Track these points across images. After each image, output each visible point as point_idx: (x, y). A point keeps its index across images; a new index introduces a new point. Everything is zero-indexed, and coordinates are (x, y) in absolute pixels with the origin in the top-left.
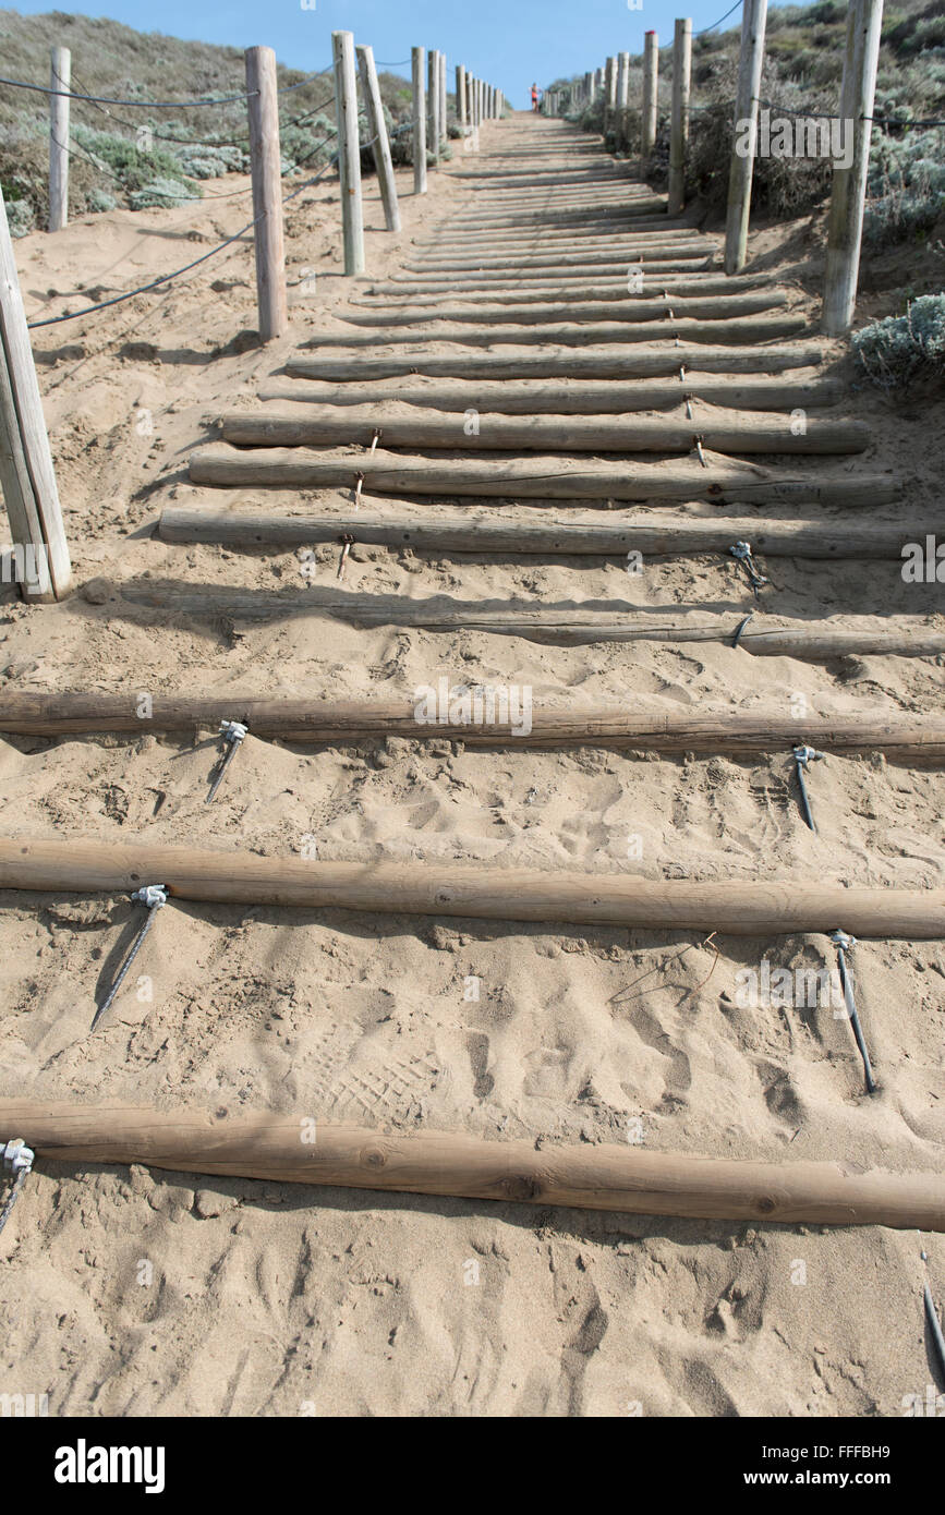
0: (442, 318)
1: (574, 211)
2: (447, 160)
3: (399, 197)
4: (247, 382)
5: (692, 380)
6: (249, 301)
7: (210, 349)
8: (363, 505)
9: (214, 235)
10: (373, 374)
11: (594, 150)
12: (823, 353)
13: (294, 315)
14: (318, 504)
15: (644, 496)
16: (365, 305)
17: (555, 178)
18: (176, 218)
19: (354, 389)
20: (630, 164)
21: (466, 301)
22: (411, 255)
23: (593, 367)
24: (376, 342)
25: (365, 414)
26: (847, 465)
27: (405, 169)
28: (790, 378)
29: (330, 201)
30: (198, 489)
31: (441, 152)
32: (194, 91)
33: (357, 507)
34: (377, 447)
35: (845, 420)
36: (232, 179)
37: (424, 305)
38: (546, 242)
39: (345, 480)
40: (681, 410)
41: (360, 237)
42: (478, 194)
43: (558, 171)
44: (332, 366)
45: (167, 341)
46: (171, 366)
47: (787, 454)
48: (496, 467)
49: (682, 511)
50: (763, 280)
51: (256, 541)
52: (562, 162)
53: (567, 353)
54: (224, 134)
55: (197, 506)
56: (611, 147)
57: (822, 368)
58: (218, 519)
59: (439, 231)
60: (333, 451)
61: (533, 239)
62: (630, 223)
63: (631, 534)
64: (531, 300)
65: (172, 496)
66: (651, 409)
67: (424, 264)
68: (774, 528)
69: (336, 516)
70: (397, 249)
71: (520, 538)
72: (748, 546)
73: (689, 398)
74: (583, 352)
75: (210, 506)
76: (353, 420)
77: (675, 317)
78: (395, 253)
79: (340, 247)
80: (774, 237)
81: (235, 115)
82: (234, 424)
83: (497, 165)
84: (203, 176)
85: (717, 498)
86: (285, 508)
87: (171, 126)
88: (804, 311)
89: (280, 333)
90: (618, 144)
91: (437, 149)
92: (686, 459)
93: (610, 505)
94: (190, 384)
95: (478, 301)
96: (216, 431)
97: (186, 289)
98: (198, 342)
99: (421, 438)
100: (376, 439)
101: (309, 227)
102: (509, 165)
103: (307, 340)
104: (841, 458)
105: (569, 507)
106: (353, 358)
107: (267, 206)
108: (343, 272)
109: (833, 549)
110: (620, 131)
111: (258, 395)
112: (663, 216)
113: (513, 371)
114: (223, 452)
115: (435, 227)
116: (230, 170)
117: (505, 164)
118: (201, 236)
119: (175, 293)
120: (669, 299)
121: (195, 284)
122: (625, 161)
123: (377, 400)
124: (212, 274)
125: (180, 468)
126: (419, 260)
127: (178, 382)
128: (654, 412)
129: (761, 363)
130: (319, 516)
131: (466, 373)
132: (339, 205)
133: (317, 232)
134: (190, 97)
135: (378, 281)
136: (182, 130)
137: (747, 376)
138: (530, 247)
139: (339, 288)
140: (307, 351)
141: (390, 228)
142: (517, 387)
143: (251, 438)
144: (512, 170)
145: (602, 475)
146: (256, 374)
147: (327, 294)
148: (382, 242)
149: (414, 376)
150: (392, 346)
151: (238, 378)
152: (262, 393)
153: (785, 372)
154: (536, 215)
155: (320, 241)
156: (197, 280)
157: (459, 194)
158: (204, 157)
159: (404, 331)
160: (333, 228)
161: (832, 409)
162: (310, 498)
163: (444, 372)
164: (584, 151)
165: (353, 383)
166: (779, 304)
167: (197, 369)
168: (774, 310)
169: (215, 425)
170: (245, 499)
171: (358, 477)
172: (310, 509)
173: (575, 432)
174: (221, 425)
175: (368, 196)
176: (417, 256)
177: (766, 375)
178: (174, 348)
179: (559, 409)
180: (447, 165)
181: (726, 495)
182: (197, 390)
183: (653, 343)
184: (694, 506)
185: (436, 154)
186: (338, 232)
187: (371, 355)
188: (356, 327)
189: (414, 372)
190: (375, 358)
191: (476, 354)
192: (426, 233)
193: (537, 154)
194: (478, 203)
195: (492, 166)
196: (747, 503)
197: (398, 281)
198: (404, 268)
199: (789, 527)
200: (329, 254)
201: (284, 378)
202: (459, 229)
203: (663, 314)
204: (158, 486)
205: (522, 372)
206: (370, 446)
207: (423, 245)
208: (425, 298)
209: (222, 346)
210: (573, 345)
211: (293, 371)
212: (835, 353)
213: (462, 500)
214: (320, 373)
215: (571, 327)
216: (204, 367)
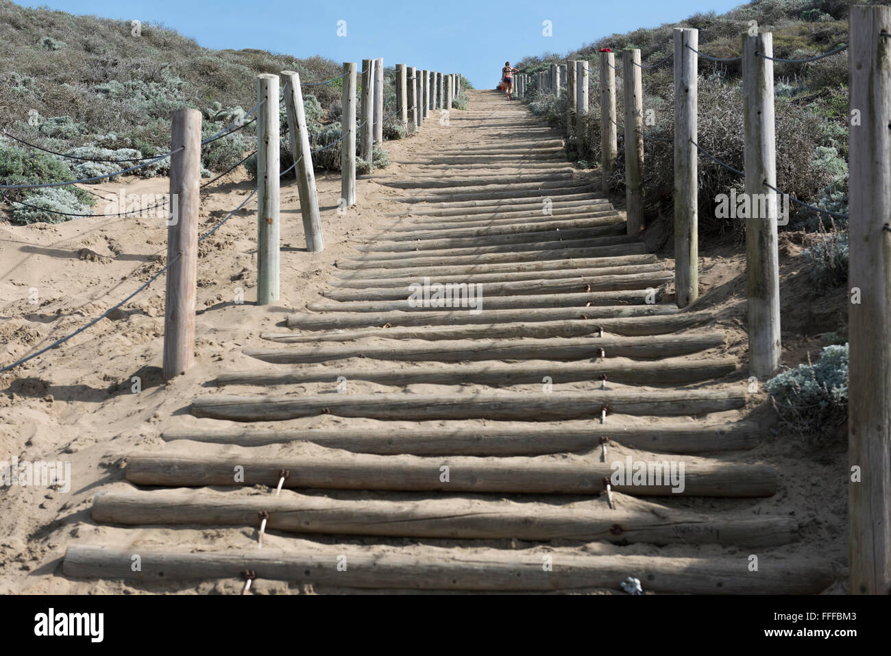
0: (360, 355)
1: (522, 230)
2: (382, 167)
3: (322, 209)
4: (148, 421)
5: (612, 422)
6: (148, 330)
7: (107, 385)
8: (265, 543)
9: (108, 253)
10: (282, 414)
11: (553, 157)
12: (747, 397)
13: (201, 350)
14: (220, 542)
15: (546, 536)
16: (278, 340)
17: (505, 190)
18: (65, 234)
19: (262, 429)
20: (594, 174)
21: (387, 336)
22: (332, 280)
23: (512, 409)
24: (288, 380)
25: (273, 455)
26: (756, 508)
27: (333, 176)
28: (714, 421)
29: (242, 212)
30: (100, 528)
31: (374, 159)
32: (88, 81)
33: (260, 545)
34: (283, 488)
35: (759, 463)
36: (128, 183)
37: (342, 340)
38: (485, 266)
39: (248, 519)
40: (596, 454)
41: (277, 258)
42: (414, 207)
43: (508, 182)
44: (240, 405)
45: (60, 376)
46: (64, 403)
47: (699, 497)
48: (400, 507)
49: (583, 550)
50: (704, 318)
51: (158, 577)
52: (514, 171)
53: (487, 393)
54: (122, 134)
55: (101, 543)
56: (573, 154)
57: (746, 412)
58: (122, 555)
59: (366, 251)
60: (238, 492)
61: (471, 263)
62: (581, 245)
63: (526, 571)
64: (457, 336)
65: (74, 534)
66: (566, 451)
67: (347, 292)
68: (662, 565)
69: (239, 553)
70: (317, 272)
71: (418, 574)
72: (637, 581)
73: (605, 441)
74: (503, 394)
75: (114, 544)
76: (261, 461)
77: (606, 356)
78: (315, 277)
79: (253, 268)
80: (730, 268)
81: (135, 109)
82: (138, 464)
83: (439, 173)
84: (93, 179)
85: (619, 538)
86: (189, 545)
87: (58, 122)
88: (736, 353)
89: (185, 369)
90: (580, 150)
91: (370, 156)
92: (595, 502)
93: (513, 544)
94: (85, 422)
95: (400, 337)
96: (116, 471)
97: (77, 317)
98: (94, 377)
99: (329, 479)
100: (282, 480)
101: (218, 245)
102: (454, 173)
103: (214, 378)
104: (754, 501)
105: (472, 546)
106: (262, 398)
107: (182, 248)
108: (254, 299)
109: (720, 585)
110: (582, 137)
111: (162, 436)
112: (620, 237)
113: (430, 411)
114: (124, 492)
115: (361, 246)
116: (127, 174)
117: (448, 173)
118: (93, 253)
119: (65, 322)
120: (606, 337)
121: (87, 311)
122: (586, 171)
123: (286, 441)
124: (106, 299)
125: (82, 507)
126: (343, 286)
127: (72, 420)
128: (570, 455)
129: (684, 406)
130: (222, 552)
131: (380, 413)
132: (254, 218)
133: (227, 250)
134: (83, 89)
135: (293, 311)
136: (71, 126)
137: (670, 419)
138: (467, 273)
139: (250, 318)
140: (213, 389)
141: (310, 247)
142: (433, 428)
143: (155, 478)
144: (457, 179)
145: (506, 515)
146: (160, 412)
147: (237, 326)
148: (300, 262)
149: (326, 417)
150: (304, 384)
151: (138, 416)
152: (167, 433)
153: (709, 415)
154: (478, 234)
155: (230, 261)
156: (90, 306)
157: (392, 206)
158: (98, 159)
159: (319, 369)
160: (246, 245)
161: (750, 453)
162: (212, 537)
163: (356, 413)
164: (541, 157)
165: (261, 423)
166: (717, 344)
167: (92, 406)
168: (711, 350)
169: (117, 465)
170: (147, 538)
171: (262, 517)
172: (213, 547)
173: (483, 473)
174: (124, 465)
175: (287, 207)
176: (340, 281)
177: (690, 418)
178: (68, 384)
179: (473, 451)
180: (381, 172)
181: (629, 535)
182: (93, 429)
183: (578, 384)
184: (595, 546)
185: (369, 161)
186: (251, 252)
187: (281, 394)
188: (268, 365)
189: (326, 412)
190: (286, 398)
191: (393, 394)
192: (350, 254)
193: (488, 159)
194: (415, 218)
195: (434, 173)
196: (649, 543)
197: (316, 310)
198: (323, 295)
199: (676, 564)
200: (239, 277)
201: (189, 417)
202: (389, 250)
203: (593, 353)
204: (57, 525)
205: (438, 412)
206: (276, 487)
207: (347, 268)
208: (343, 333)
209: (120, 381)
210: (496, 385)
211: (198, 410)
212: (759, 397)
213: (366, 540)
214: (227, 412)
215: (496, 366)
216: (99, 404)
